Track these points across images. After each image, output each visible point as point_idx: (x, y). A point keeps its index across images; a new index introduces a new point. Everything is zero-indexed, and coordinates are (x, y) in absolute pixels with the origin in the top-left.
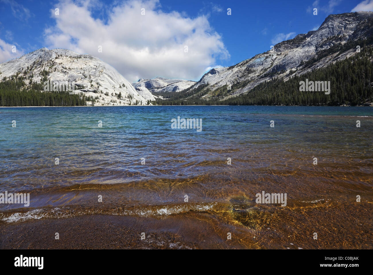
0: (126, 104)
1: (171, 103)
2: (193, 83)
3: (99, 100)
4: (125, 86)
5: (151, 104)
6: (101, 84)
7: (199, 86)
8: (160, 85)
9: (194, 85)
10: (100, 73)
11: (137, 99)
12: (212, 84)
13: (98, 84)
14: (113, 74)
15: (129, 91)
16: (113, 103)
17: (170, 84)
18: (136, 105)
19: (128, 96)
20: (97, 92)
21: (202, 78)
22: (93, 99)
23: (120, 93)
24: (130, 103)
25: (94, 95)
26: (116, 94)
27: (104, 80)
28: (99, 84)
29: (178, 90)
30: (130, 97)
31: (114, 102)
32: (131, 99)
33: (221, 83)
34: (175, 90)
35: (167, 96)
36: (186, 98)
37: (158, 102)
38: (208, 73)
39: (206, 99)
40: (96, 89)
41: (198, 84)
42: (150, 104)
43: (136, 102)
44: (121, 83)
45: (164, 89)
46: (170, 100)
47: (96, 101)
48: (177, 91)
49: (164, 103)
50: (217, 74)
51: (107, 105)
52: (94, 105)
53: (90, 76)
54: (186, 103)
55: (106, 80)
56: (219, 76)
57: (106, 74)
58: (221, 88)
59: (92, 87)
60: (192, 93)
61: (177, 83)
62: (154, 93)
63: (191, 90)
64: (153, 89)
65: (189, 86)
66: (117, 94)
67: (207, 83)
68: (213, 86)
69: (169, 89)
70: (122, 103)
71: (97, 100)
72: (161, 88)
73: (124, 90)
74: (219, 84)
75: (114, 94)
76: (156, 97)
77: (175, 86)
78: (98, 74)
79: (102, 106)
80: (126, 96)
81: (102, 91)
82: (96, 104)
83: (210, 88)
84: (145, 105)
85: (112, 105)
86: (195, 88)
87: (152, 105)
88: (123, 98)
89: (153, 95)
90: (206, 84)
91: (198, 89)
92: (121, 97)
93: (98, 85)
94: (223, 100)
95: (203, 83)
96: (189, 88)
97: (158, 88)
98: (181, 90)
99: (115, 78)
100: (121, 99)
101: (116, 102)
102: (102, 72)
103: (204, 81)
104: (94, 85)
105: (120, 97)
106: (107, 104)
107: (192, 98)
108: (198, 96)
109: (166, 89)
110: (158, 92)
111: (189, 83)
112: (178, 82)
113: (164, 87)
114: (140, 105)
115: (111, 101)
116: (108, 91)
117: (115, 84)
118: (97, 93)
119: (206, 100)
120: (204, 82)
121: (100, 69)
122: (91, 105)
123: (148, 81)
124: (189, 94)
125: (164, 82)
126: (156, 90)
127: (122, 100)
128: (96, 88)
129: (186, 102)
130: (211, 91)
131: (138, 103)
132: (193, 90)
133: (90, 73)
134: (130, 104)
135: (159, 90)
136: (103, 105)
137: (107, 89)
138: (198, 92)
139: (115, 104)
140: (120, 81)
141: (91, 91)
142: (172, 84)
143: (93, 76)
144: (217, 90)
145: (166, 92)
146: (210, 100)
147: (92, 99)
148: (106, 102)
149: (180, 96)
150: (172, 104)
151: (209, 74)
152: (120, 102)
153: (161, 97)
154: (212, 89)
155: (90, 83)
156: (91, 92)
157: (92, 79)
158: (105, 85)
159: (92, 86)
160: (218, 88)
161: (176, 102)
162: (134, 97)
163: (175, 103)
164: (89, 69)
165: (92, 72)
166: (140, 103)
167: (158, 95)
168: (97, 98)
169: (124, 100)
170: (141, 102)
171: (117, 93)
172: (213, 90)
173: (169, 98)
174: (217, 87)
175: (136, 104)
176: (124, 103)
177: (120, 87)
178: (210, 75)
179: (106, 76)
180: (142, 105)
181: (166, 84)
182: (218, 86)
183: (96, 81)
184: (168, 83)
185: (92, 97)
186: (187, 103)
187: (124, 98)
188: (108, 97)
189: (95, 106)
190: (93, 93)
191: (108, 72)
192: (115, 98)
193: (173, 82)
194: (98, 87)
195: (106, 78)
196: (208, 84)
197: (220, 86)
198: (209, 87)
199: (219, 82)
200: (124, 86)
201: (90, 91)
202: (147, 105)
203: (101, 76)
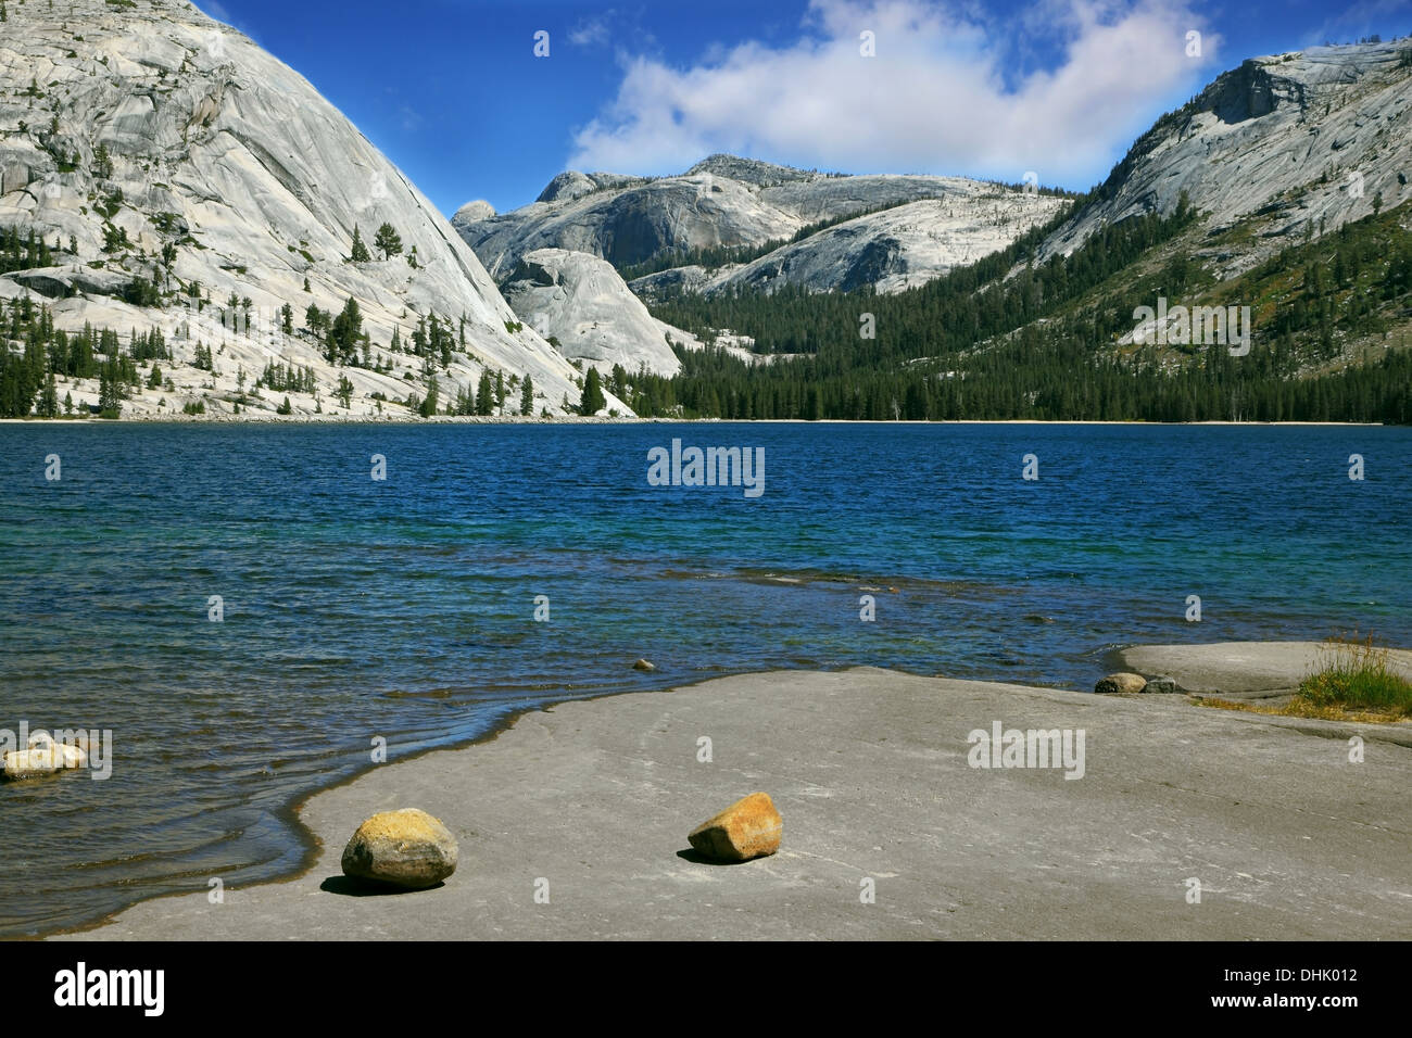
0: (396, 401)
1: (812, 397)
2: (1043, 210)
3: (165, 370)
4: (398, 249)
5: (617, 409)
6: (192, 228)
7: (1093, 242)
8: (730, 234)
9: (1052, 228)
10: (193, 129)
11: (496, 362)
12: (1225, 218)
13: (165, 223)
14: (305, 139)
15: (433, 292)
16: (285, 394)
17: (824, 225)
18: (481, 419)
19: (418, 337)
20: (154, 294)
21: (1131, 155)
22: (113, 354)
23: (352, 306)
24: (432, 398)
25: (129, 322)
26: (313, 314)
27: (222, 192)
28: (175, 224)
29: (893, 277)
30: (437, 343)
31: (294, 386)
32: (445, 362)
33: (1316, 205)
34: (864, 281)
35: (788, 335)
36: (962, 354)
37: (689, 390)
38: (1196, 107)
39: (1156, 364)
40: (147, 274)
41: (1084, 215)
42: (613, 402)
43: (484, 385)
44: (368, 216)
45: (769, 271)
46: (807, 373)
47: (144, 372)
48: (891, 285)
49: (743, 401)
50: (1287, 113)
51: (225, 413)
52: (115, 411)
53: (101, 153)
54: (952, 399)
55: (236, 193)
56: (1299, 136)
57: (243, 139)
58: (1311, 251)
59: (118, 255)
60: (1018, 309)
61: (887, 207)
62: (671, 305)
63: (1012, 274)
64: (668, 265)
65: (1000, 241)
66: (326, 317)
67: (1181, 208)
68: (1239, 233)
69: (819, 265)
70: (358, 392)
71: (151, 364)
72: (745, 259)
73: (389, 283)
74: (1298, 214)
75: (300, 320)
76: (691, 343)
77: (867, 239)
78: (169, 135)
79: (187, 418)
80: (396, 338)
81: (193, 291)
82: (142, 405)
83: (1204, 258)
84: (561, 416)
85: (269, 415)
86: (1056, 258)
87: (627, 415)
88: (374, 352)
89: (661, 327)
90: (1165, 217)
91: (1083, 269)
92: (358, 345)
93: (171, 239)
94: (1324, 370)
95: (1136, 210)
96: (995, 254)
97: (713, 260)
98: (918, 280)
99: (318, 175)
100: (355, 363)
101: (312, 391)
102: (206, 124)
103: (1143, 185)
104: (131, 237)
105: (348, 347)
106: (230, 406)
107: (1018, 356)
108: (1080, 331)
109: (786, 267)
110: (711, 294)
111: (1003, 206)
112: (901, 203)
113: (771, 246)
114: (509, 418)
115: (270, 378)
116: (247, 289)
117: (319, 230)
118: (158, 305)
119: (1150, 371)
120: (1145, 201)
121: (195, 90)
122: (94, 410)
123: (631, 197)
124: (992, 319)
125: (773, 201)
126: (697, 279)
127: (366, 366)
128: (152, 261)
129: (948, 390)
130: (1208, 279)
131: (502, 394)
132: (1038, 273)
133: (108, 132)
134: (426, 408)
135: (725, 275)
136: (199, 409)
137: (242, 270)
138: (1077, 293)
139: (299, 401)
140: (360, 205)
141: (104, 286)
142: (848, 225)
143: (132, 152)
144: (1273, 269)
145: (788, 293)
146: (1192, 371)
147: (102, 358)
148: (226, 385)
149: (905, 334)
150: (820, 408)
151: (1198, 118)
152: (345, 390)
153: (734, 340)
154: (1222, 259)
155: (99, 219)
156: (105, 293)
157: (116, 182)
158: (223, 234)
159: (115, 240)
160: (1286, 257)
161: (855, 389)
162: (474, 343)
163: (849, 396)
164: (97, 92)
165: (120, 126)
166: (514, 401)
167: (709, 321)
168: (151, 348)
169: (378, 370)
170: (527, 388)
171: (322, 308)
172: (1230, 277)
173: (810, 347)
174: (1279, 240)
175: (484, 407)
176: (375, 396)
177: (359, 254)
178: (1211, 125)
179: (244, 158)
180: (535, 417)
181: (787, 223)
182: (1284, 232)
183: (154, 198)
184: (804, 213)
185: (109, 341)
186: (960, 399)
187: (380, 349)
188: (242, 341)
189: (122, 419)
190: (121, 305)
191: (256, 117)
192: (307, 356)
193: (848, 205)
194: (169, 254)
195: (242, 174)
196: (1184, 218)
197: (1309, 233)
198: (1189, 244)
199: (1298, 197)
200: (389, 241)
201: (97, 291)
202: (574, 418)
203: (198, 153)
